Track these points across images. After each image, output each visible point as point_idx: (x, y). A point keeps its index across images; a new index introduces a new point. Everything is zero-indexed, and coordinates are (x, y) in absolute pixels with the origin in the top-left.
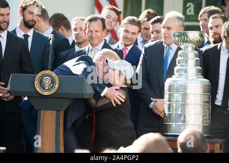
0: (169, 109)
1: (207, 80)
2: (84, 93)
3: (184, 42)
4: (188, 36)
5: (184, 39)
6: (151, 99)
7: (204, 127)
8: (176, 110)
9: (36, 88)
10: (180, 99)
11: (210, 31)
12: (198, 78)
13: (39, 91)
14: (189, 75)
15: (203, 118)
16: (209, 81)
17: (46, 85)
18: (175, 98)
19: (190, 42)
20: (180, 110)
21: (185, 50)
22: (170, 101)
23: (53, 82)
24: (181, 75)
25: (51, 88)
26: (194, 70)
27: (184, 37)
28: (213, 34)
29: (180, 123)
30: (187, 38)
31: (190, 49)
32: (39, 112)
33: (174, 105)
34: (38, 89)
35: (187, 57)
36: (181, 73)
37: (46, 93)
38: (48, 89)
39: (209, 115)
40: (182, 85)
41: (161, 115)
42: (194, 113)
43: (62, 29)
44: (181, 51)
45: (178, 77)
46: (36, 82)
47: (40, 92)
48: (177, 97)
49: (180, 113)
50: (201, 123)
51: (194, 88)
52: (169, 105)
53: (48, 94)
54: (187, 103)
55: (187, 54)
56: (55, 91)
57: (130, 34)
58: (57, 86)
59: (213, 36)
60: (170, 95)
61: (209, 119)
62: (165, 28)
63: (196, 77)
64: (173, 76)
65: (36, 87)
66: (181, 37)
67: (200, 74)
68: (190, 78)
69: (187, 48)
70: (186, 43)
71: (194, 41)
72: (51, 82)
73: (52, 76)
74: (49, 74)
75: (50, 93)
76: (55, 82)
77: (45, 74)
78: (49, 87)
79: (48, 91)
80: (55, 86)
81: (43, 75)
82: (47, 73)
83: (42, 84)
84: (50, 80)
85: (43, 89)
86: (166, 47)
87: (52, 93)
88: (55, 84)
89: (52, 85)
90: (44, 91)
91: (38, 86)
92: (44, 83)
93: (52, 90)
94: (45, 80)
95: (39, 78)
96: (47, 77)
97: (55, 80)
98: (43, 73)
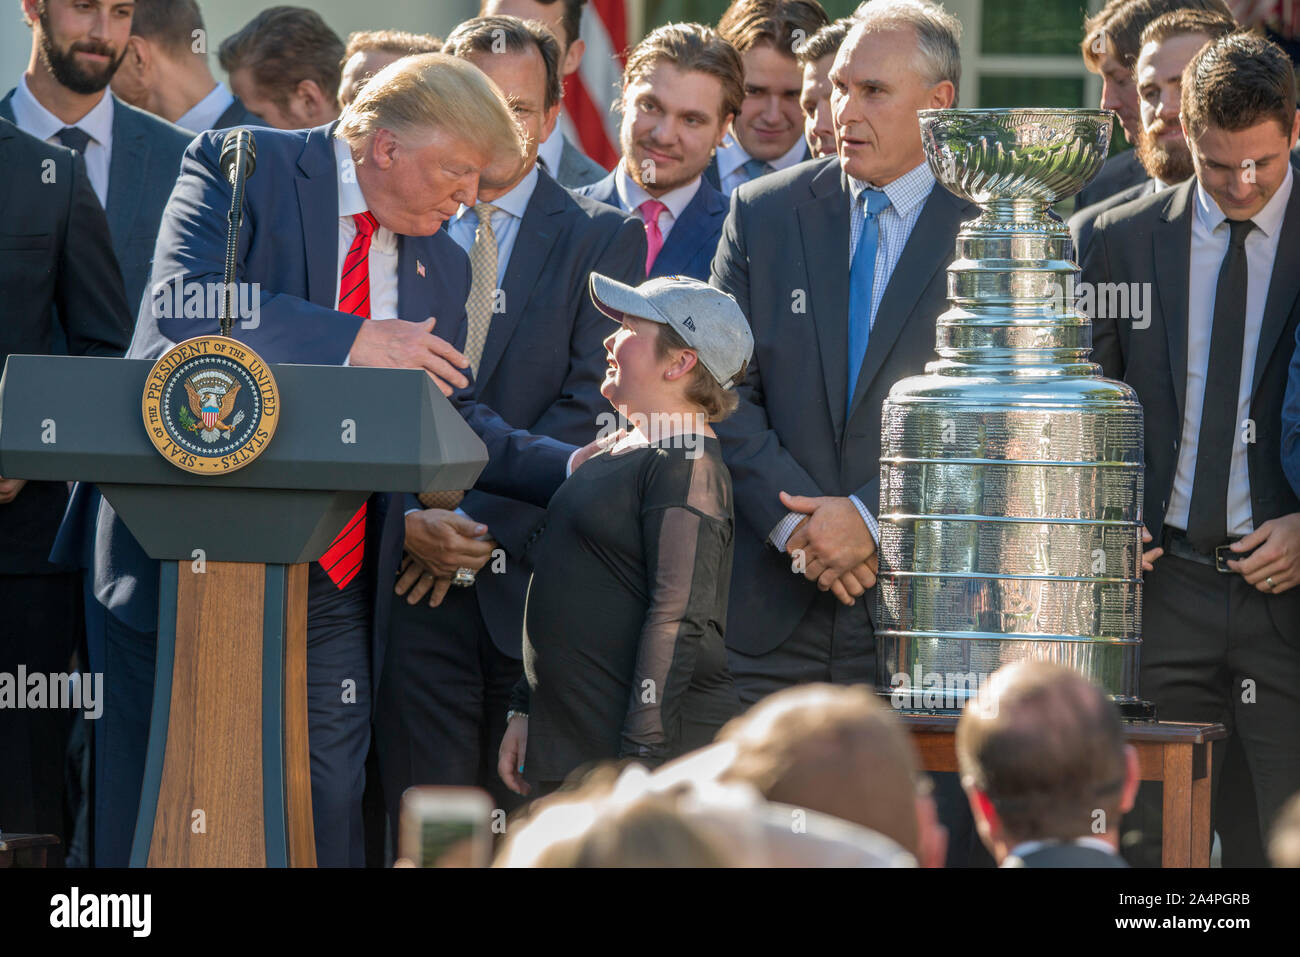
0: (907, 550)
1: (1118, 388)
2: (426, 460)
3: (989, 169)
4: (1012, 137)
5: (993, 151)
6: (785, 497)
7: (1105, 654)
8: (949, 557)
9: (152, 435)
10: (969, 494)
11: (1145, 106)
12: (1069, 374)
13: (167, 454)
14: (1020, 358)
15: (1098, 599)
16: (1130, 392)
17: (209, 419)
18: (941, 492)
19: (1026, 169)
20: (969, 558)
21: (993, 219)
22: (910, 507)
23: (246, 400)
24: (973, 359)
25: (236, 435)
26: (1050, 331)
27: (991, 142)
28: (1158, 124)
29: (969, 633)
30: (1008, 148)
31: (1023, 212)
32: (165, 569)
33: (937, 526)
34: (161, 442)
35: (1007, 253)
36: (972, 347)
37: (208, 466)
38: (221, 442)
39: (1132, 588)
40: (979, 417)
41: (839, 589)
42: (1046, 573)
43: (310, 100)
44: (977, 222)
45: (957, 372)
46: (149, 404)
47: (176, 460)
48: (949, 482)
49: (966, 571)
50: (1088, 628)
51: (1047, 432)
52: (909, 527)
53: (220, 469)
54: (1010, 515)
55: (1007, 240)
56: (258, 450)
57: (670, 119)
58: (268, 424)
59: (1158, 135)
60: (911, 472)
61: (1131, 610)
62: (854, 90)
63: (1057, 371)
64: (930, 366)
65: (150, 428)
66: (975, 140)
67: (1080, 351)
68: (1025, 375)
69: (1011, 204)
70: (1003, 175)
71: (1050, 164)
72: (232, 401)
73: (239, 365)
74: (222, 358)
75: (231, 462)
76: (260, 401)
77: (198, 358)
78: (222, 431)
79: (219, 455)
80: (257, 425)
81: (192, 360)
82: (211, 350)
83: (183, 410)
84: (230, 388)
85: (188, 440)
86: (861, 199)
87: (239, 466)
88: (260, 414)
89: (239, 418)
90: (195, 452)
91: (159, 424)
92: (195, 409)
93: (242, 445)
94: (200, 392)
95: (169, 380)
96: (213, 374)
97: (258, 389)
98: (188, 351)
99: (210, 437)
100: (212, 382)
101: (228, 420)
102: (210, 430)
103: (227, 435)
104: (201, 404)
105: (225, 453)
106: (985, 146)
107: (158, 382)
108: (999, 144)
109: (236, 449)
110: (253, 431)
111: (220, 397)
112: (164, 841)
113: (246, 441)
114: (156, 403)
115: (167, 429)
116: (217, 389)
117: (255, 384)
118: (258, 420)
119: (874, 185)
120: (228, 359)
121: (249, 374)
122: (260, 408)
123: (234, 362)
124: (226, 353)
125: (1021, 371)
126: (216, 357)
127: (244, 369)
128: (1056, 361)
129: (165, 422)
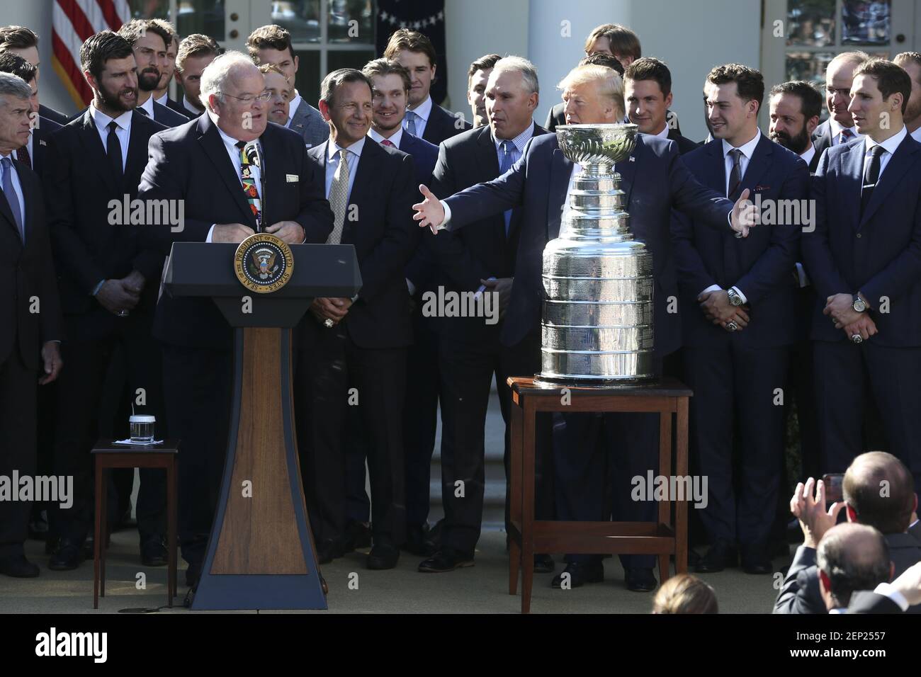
3: (586, 152)
4: (601, 139)
5: (594, 145)
8: (580, 320)
9: (239, 276)
12: (624, 239)
13: (245, 284)
14: (604, 233)
17: (264, 269)
19: (605, 152)
21: (589, 173)
23: (279, 260)
24: (583, 233)
25: (275, 275)
26: (616, 221)
27: (593, 142)
29: (590, 351)
30: (600, 144)
31: (602, 169)
32: (238, 331)
34: (242, 280)
35: (597, 188)
36: (583, 229)
37: (263, 289)
38: (269, 279)
45: (577, 239)
46: (237, 263)
47: (249, 287)
48: (580, 288)
49: (588, 325)
53: (269, 291)
54: (602, 301)
55: (597, 181)
56: (285, 282)
57: (387, 97)
58: (289, 271)
62: (497, 97)
63: (619, 238)
65: (237, 273)
66: (586, 141)
68: (606, 240)
69: (597, 166)
70: (597, 155)
71: (617, 150)
72: (273, 261)
73: (276, 246)
74: (268, 242)
75: (273, 287)
76: (285, 261)
77: (258, 243)
78: (269, 274)
79: (268, 284)
80: (284, 271)
81: (255, 244)
82: (263, 239)
83: (252, 266)
84: (272, 255)
85: (254, 278)
86: (502, 146)
87: (277, 289)
88: (285, 266)
89: (276, 268)
90: (257, 283)
91: (242, 272)
92: (257, 265)
93: (278, 280)
94: (259, 258)
95: (246, 253)
96: (264, 250)
97: (284, 256)
98: (254, 240)
99: (263, 277)
100: (264, 253)
101: (271, 269)
102: (263, 274)
103: (271, 276)
104: (260, 263)
105: (270, 283)
106: (590, 142)
107: (241, 254)
108: (597, 142)
109: (275, 281)
110: (283, 274)
111: (267, 259)
112: (242, 446)
113: (280, 278)
114: (240, 263)
115: (245, 273)
116: (266, 256)
117: (283, 253)
118: (285, 269)
119: (507, 139)
120: (271, 243)
121: (280, 249)
122: (285, 264)
123: (274, 244)
124: (270, 241)
125: (605, 238)
126: (266, 242)
127: (278, 247)
128: (618, 234)
129: (244, 271)
